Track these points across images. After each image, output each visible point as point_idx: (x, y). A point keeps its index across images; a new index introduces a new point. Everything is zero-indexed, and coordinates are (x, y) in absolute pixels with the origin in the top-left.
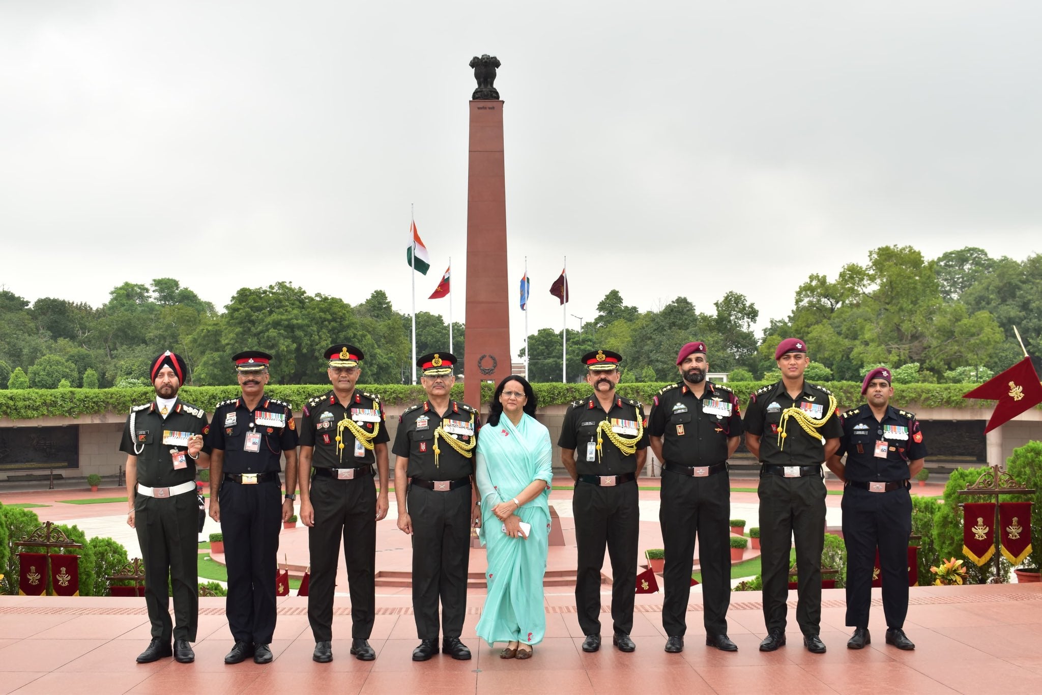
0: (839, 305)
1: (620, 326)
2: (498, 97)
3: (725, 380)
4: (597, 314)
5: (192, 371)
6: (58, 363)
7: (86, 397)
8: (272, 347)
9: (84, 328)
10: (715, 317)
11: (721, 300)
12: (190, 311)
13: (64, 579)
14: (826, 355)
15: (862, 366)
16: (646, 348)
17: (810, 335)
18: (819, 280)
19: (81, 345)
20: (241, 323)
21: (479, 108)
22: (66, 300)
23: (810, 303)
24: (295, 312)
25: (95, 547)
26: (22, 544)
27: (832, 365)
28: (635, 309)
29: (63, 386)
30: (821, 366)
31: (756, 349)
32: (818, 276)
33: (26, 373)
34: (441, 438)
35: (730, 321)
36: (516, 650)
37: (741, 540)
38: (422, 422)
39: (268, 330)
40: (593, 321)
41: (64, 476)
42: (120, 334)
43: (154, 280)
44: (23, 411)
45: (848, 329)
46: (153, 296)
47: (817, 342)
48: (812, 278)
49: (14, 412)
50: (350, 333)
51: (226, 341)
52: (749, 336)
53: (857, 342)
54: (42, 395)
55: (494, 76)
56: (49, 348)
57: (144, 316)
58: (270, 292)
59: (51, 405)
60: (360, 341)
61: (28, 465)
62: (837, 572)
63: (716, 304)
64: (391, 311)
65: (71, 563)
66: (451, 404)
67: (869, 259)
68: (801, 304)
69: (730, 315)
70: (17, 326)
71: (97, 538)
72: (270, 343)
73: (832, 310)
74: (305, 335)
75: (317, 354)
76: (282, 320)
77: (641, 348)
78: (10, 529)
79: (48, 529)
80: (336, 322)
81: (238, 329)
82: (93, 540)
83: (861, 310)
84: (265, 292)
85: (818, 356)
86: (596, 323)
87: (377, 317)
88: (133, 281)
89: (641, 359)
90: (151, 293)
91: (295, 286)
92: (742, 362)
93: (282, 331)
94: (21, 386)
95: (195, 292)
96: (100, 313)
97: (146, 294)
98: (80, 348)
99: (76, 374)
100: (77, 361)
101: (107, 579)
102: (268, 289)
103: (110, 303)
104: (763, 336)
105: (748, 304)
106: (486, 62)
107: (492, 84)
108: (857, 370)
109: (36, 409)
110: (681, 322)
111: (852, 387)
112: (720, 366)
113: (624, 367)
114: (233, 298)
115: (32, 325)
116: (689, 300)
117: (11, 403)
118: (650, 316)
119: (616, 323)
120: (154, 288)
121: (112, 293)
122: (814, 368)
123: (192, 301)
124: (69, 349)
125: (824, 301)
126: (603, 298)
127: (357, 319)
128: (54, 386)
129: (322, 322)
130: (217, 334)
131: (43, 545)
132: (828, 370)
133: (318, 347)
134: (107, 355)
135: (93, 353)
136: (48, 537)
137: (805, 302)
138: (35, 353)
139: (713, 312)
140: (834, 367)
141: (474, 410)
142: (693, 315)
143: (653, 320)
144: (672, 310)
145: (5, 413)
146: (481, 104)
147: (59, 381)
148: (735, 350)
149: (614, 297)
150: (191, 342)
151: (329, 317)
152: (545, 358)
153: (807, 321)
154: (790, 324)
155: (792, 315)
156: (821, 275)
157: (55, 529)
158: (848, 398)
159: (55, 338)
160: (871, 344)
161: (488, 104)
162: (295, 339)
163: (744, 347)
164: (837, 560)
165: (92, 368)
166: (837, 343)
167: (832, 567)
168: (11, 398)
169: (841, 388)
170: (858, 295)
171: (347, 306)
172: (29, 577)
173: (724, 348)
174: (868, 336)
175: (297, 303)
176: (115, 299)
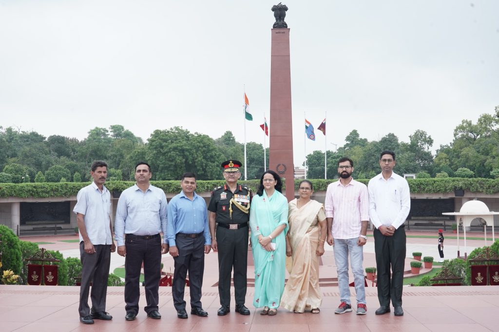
0: (479, 137)
1: (358, 149)
2: (287, 27)
3: (414, 178)
4: (345, 143)
5: (131, 173)
6: (60, 169)
7: (74, 187)
8: (172, 161)
9: (74, 151)
10: (410, 144)
11: (413, 134)
12: (129, 142)
13: (50, 278)
14: (471, 164)
15: (491, 170)
16: (371, 161)
17: (462, 153)
18: (467, 123)
19: (72, 159)
20: (156, 148)
21: (277, 33)
22: (65, 136)
23: (463, 135)
24: (185, 142)
25: (69, 262)
26: (29, 260)
27: (475, 169)
28: (366, 140)
29: (63, 181)
30: (469, 170)
31: (432, 161)
32: (467, 121)
33: (44, 174)
34: (233, 204)
35: (418, 146)
36: (268, 311)
37: (418, 263)
38: (223, 196)
39: (170, 152)
40: (343, 146)
41: (62, 228)
42: (93, 154)
43: (111, 126)
44: (41, 194)
45: (484, 150)
46: (110, 134)
47: (466, 157)
48: (463, 122)
49: (36, 194)
50: (213, 153)
51: (148, 158)
52: (428, 154)
53: (489, 157)
54: (51, 186)
55: (284, 15)
56: (56, 161)
57: (106, 145)
58: (171, 132)
59: (55, 191)
60: (218, 158)
61: (44, 222)
62: (462, 279)
63: (410, 137)
64: (235, 142)
65: (54, 270)
66: (238, 186)
67: (495, 111)
68: (457, 136)
69: (418, 143)
70: (39, 150)
71: (70, 257)
72: (171, 159)
73: (475, 139)
74: (190, 154)
75: (196, 164)
76: (178, 146)
77: (369, 161)
78: (23, 252)
79: (43, 252)
80: (206, 147)
81: (155, 152)
82: (68, 259)
83: (491, 139)
84: (168, 132)
85: (467, 164)
86: (345, 148)
87: (228, 144)
88: (100, 127)
89: (369, 167)
90: (109, 133)
91: (184, 129)
92: (424, 168)
93: (177, 153)
94: (41, 181)
95: (132, 132)
96: (83, 143)
97: (107, 133)
98: (72, 162)
99: (70, 175)
100: (70, 168)
101: (75, 279)
102: (170, 130)
103: (88, 138)
104: (436, 153)
105: (427, 136)
106: (280, 8)
107: (283, 20)
108: (489, 172)
109: (48, 193)
110: (390, 146)
111: (484, 181)
112: (411, 170)
113: (360, 171)
114: (152, 135)
115: (47, 149)
116: (395, 135)
117: (35, 190)
118: (375, 144)
119: (356, 147)
120: (111, 130)
121: (89, 133)
122: (464, 171)
123: (131, 137)
124: (66, 162)
125: (470, 134)
126: (348, 134)
127: (217, 146)
128: (58, 181)
129: (198, 148)
130: (143, 154)
131: (40, 260)
132: (472, 172)
133: (197, 160)
134: (86, 165)
135: (79, 164)
136: (43, 256)
137: (460, 135)
138: (49, 163)
139: (408, 141)
140: (475, 170)
141: (249, 189)
142: (397, 143)
143: (375, 145)
144: (385, 140)
145: (32, 195)
146: (278, 30)
147: (61, 178)
148: (421, 161)
149: (355, 133)
150: (130, 158)
151: (202, 145)
152: (317, 166)
153: (460, 145)
154: (451, 147)
155: (453, 142)
156: (468, 120)
157: (46, 252)
158: (481, 187)
159: (59, 156)
160: (496, 157)
161: (282, 30)
162: (184, 156)
163: (426, 160)
164: (463, 272)
165: (78, 171)
166: (477, 157)
167: (459, 276)
168: (35, 187)
169: (478, 182)
170: (489, 131)
171: (211, 139)
172: (33, 277)
173: (414, 160)
174: (494, 153)
175: (185, 138)
176: (91, 136)
